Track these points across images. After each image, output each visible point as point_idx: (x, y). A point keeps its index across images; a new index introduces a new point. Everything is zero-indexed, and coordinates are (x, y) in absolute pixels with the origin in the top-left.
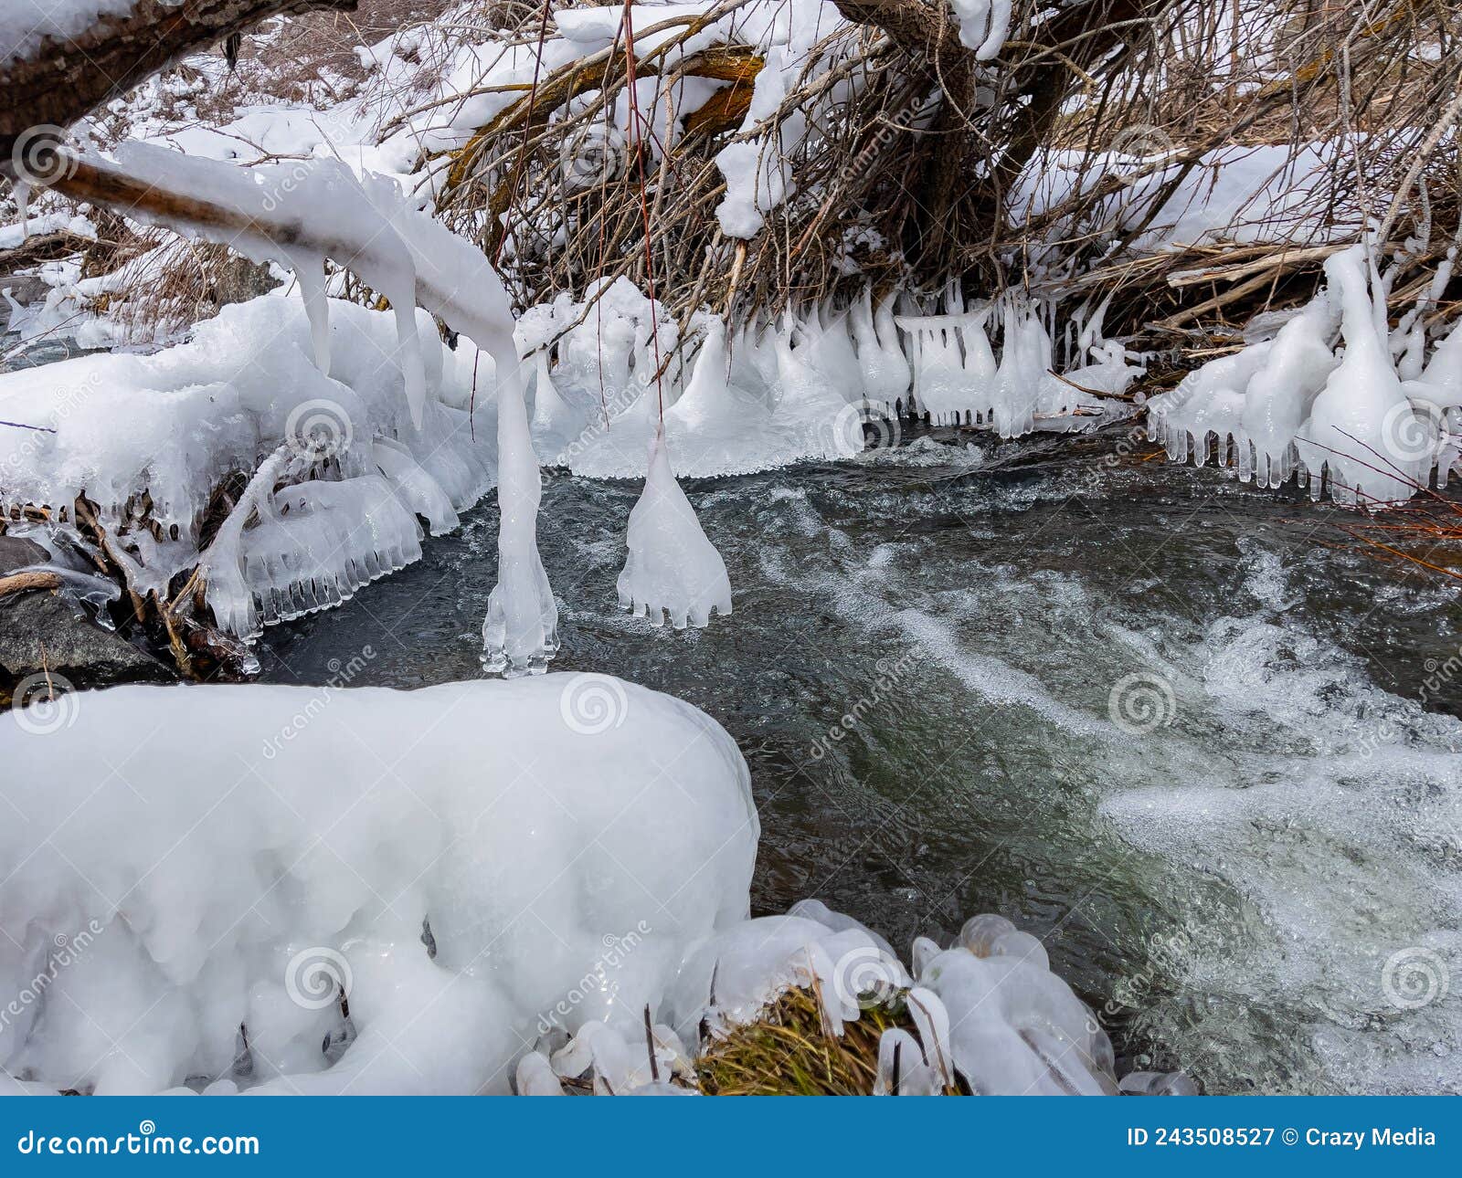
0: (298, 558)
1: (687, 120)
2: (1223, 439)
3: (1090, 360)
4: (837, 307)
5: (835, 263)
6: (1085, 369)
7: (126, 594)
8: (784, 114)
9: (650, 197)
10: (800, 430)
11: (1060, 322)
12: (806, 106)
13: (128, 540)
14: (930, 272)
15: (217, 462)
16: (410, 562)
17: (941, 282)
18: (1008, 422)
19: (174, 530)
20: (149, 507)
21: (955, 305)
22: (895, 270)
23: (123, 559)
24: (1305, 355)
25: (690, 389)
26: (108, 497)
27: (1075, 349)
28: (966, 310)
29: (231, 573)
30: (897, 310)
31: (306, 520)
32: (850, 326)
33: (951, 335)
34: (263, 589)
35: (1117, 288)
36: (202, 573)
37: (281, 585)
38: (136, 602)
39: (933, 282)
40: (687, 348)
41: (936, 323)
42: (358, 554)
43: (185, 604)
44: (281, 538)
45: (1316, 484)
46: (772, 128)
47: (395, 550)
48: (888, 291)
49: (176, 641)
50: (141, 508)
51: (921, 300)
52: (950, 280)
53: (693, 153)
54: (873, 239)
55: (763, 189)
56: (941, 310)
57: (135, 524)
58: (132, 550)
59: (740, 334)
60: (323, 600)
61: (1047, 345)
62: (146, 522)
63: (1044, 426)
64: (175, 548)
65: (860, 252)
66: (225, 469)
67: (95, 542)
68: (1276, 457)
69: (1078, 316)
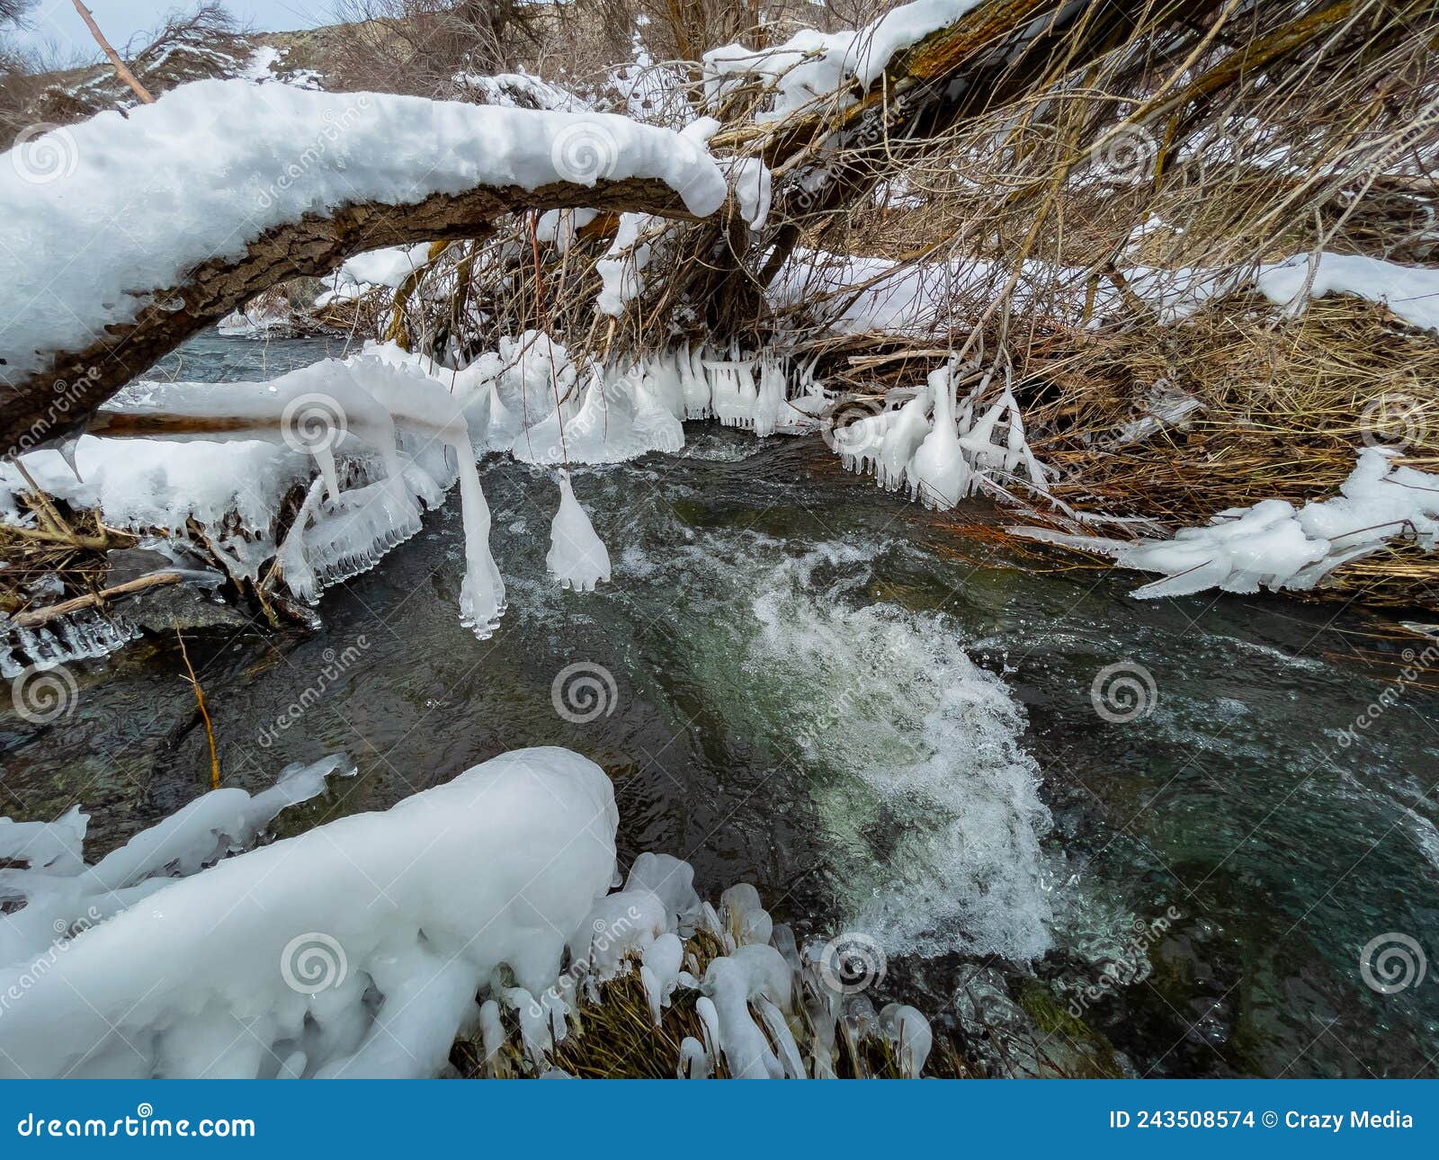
0: (342, 544)
1: (579, 231)
2: (871, 461)
3: (806, 393)
4: (670, 352)
5: (669, 326)
6: (803, 398)
7: (229, 579)
8: (638, 246)
9: (558, 276)
10: (648, 433)
11: (790, 369)
12: (651, 241)
13: (227, 544)
14: (722, 336)
15: (283, 482)
16: (415, 532)
17: (728, 343)
18: (762, 428)
19: (258, 534)
20: (239, 520)
21: (735, 355)
22: (702, 333)
23: (224, 557)
24: (914, 422)
25: (584, 409)
26: (209, 518)
27: (798, 384)
28: (741, 360)
29: (297, 561)
30: (703, 356)
31: (345, 518)
32: (677, 364)
33: (732, 373)
34: (322, 566)
35: (822, 353)
36: (279, 563)
37: (333, 562)
38: (238, 584)
39: (723, 341)
40: (582, 381)
41: (724, 366)
42: (381, 534)
43: (270, 584)
44: (329, 533)
45: (914, 491)
46: (630, 253)
47: (404, 527)
48: (699, 344)
49: (266, 607)
50: (232, 522)
51: (717, 352)
52: (732, 343)
53: (583, 252)
54: (690, 314)
55: (625, 288)
56: (727, 358)
57: (231, 532)
58: (230, 550)
59: (614, 368)
60: (360, 567)
61: (783, 383)
62: (237, 531)
63: (781, 430)
64: (260, 545)
65: (682, 321)
66: (290, 485)
67: (203, 546)
68: (896, 477)
69: (800, 367)
